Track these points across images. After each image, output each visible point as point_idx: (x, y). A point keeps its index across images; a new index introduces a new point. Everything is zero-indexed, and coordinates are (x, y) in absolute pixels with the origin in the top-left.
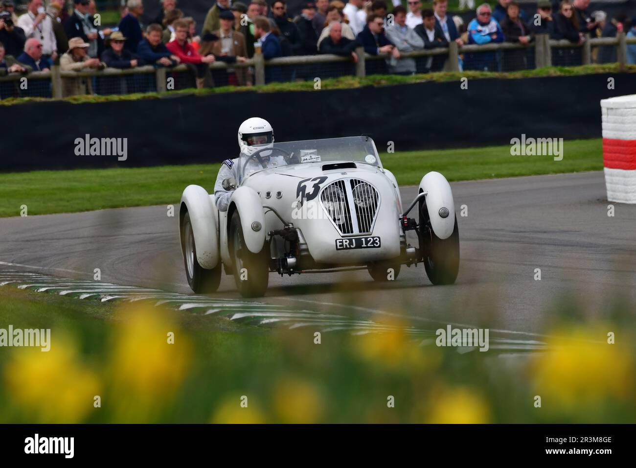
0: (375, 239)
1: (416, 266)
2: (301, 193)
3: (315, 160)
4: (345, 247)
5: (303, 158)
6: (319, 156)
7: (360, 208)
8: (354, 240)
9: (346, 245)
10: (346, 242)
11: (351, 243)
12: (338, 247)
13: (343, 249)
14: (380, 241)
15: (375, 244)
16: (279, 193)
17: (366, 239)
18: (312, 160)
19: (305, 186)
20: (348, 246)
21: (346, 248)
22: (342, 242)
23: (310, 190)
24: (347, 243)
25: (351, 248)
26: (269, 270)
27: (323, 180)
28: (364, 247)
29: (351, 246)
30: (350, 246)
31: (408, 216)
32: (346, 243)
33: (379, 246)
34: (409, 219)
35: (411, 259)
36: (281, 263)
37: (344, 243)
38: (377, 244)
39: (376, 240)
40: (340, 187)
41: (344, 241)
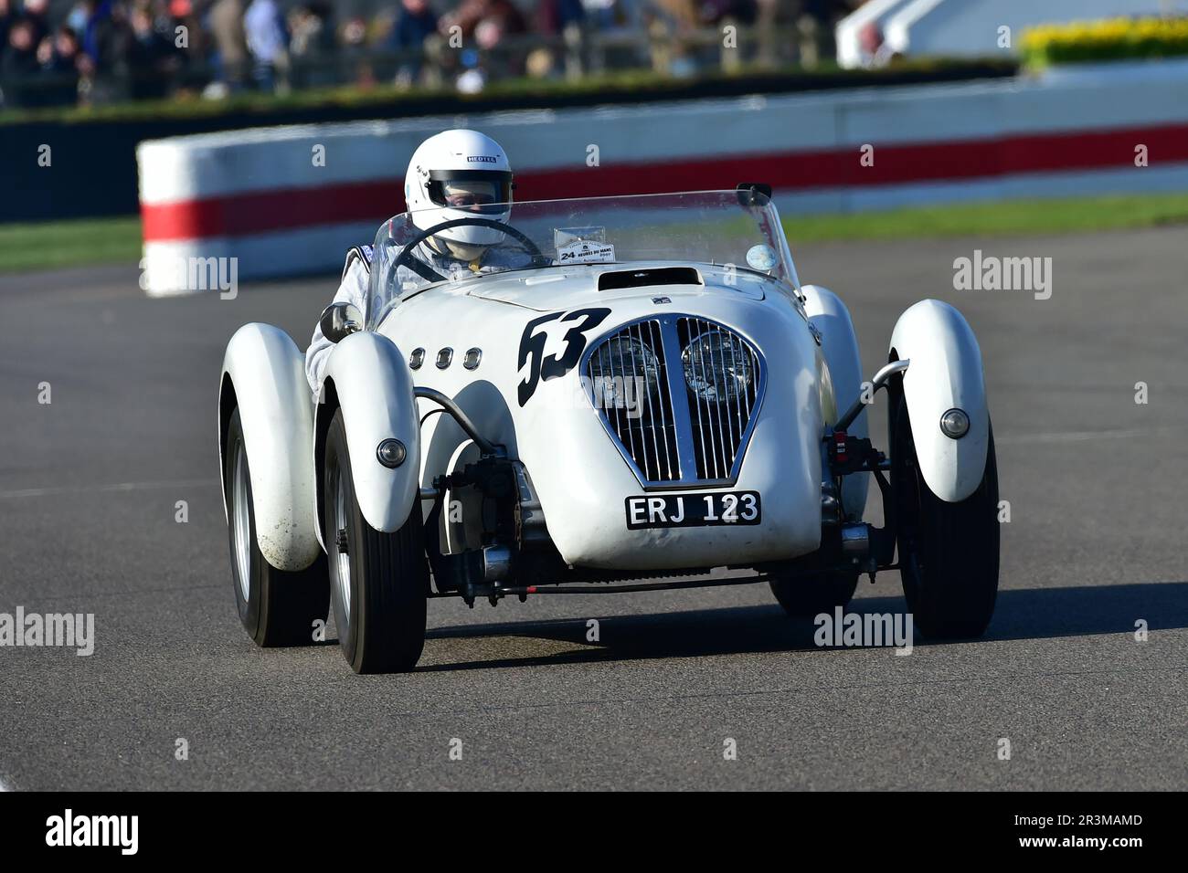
0: (743, 498)
1: (873, 581)
2: (530, 356)
3: (597, 257)
4: (652, 520)
5: (561, 252)
6: (611, 247)
7: (703, 402)
8: (680, 500)
9: (656, 513)
10: (657, 505)
11: (671, 508)
12: (634, 521)
13: (648, 525)
14: (758, 505)
15: (744, 514)
16: (473, 353)
17: (717, 497)
18: (587, 257)
19: (543, 336)
20: (664, 519)
21: (658, 524)
22: (645, 506)
23: (556, 346)
24: (660, 510)
25: (670, 524)
26: (434, 589)
27: (597, 316)
28: (711, 523)
29: (673, 518)
30: (668, 518)
31: (851, 432)
32: (657, 508)
33: (757, 521)
34: (852, 441)
35: (855, 561)
36: (466, 567)
37: (652, 510)
38: (749, 512)
39: (748, 501)
40: (647, 340)
41: (651, 501)
